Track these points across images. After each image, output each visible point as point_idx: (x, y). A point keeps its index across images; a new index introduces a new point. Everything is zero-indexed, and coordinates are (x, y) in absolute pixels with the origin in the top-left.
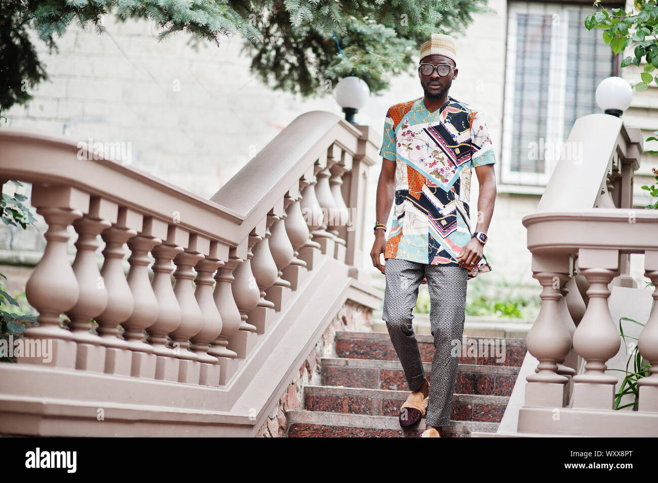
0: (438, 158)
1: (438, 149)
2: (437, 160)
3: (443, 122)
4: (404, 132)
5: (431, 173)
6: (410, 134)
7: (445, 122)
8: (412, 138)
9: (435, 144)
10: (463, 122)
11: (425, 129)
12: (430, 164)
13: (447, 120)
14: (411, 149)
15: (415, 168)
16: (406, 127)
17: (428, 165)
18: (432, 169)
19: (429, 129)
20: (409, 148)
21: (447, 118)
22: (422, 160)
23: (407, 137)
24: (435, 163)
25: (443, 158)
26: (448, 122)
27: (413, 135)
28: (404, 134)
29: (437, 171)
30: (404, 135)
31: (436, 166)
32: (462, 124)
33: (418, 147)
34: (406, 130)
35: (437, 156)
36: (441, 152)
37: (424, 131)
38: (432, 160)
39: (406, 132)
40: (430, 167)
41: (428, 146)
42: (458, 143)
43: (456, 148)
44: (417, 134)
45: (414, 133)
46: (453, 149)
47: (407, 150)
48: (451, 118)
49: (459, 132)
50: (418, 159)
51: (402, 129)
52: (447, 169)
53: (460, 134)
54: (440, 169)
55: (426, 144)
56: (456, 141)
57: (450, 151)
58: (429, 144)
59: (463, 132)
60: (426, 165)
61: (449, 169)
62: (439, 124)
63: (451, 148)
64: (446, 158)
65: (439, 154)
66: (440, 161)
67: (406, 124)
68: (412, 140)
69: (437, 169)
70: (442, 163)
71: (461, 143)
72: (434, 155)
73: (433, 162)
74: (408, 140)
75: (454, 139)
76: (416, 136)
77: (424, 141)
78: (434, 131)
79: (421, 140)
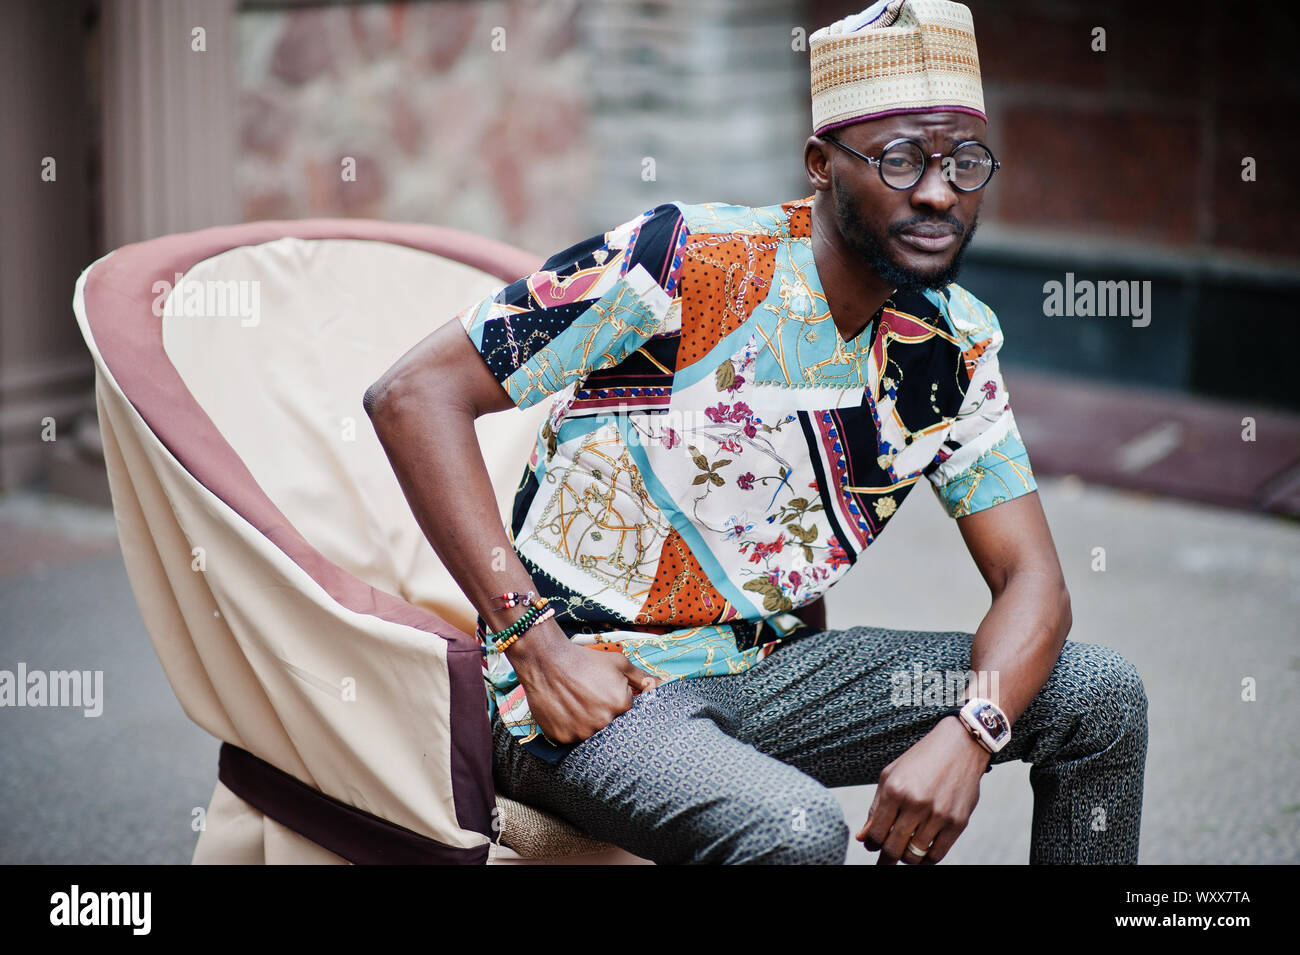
0: (795, 529)
1: (813, 497)
2: (789, 536)
3: (875, 394)
4: (723, 408)
5: (750, 586)
6: (743, 423)
7: (882, 393)
9: (812, 477)
10: (935, 387)
11: (803, 416)
12: (759, 546)
13: (889, 384)
14: (720, 482)
16: (738, 383)
17: (751, 550)
18: (761, 568)
19: (821, 415)
20: (715, 478)
21: (893, 376)
22: (738, 529)
23: (729, 429)
24: (776, 546)
25: (813, 533)
26: (891, 392)
27: (751, 431)
28: (717, 413)
29: (773, 580)
30: (719, 420)
31: (774, 560)
32: (930, 392)
33: (746, 481)
35: (796, 521)
36: (815, 508)
37: (797, 424)
38: (769, 533)
39: (732, 410)
40: (755, 558)
41: (785, 481)
42: (896, 476)
43: (883, 496)
44: (769, 430)
45: (759, 421)
46: (868, 502)
47: (699, 480)
48: (901, 371)
49: (909, 434)
50: (727, 524)
51: (721, 387)
52: (816, 576)
53: (909, 441)
54: (788, 573)
55: (782, 472)
56: (891, 468)
57: (852, 508)
58: (790, 472)
59: (921, 432)
60: (744, 550)
61: (824, 578)
62: (858, 403)
63: (860, 494)
64: (826, 532)
65: (807, 514)
66: (800, 541)
67: (742, 370)
68: (739, 449)
69: (777, 571)
70: (802, 550)
71: (910, 477)
72: (787, 513)
73: (774, 541)
74: (724, 447)
75: (883, 461)
76: (759, 437)
77: (780, 461)
78: (833, 427)
79: (772, 454)
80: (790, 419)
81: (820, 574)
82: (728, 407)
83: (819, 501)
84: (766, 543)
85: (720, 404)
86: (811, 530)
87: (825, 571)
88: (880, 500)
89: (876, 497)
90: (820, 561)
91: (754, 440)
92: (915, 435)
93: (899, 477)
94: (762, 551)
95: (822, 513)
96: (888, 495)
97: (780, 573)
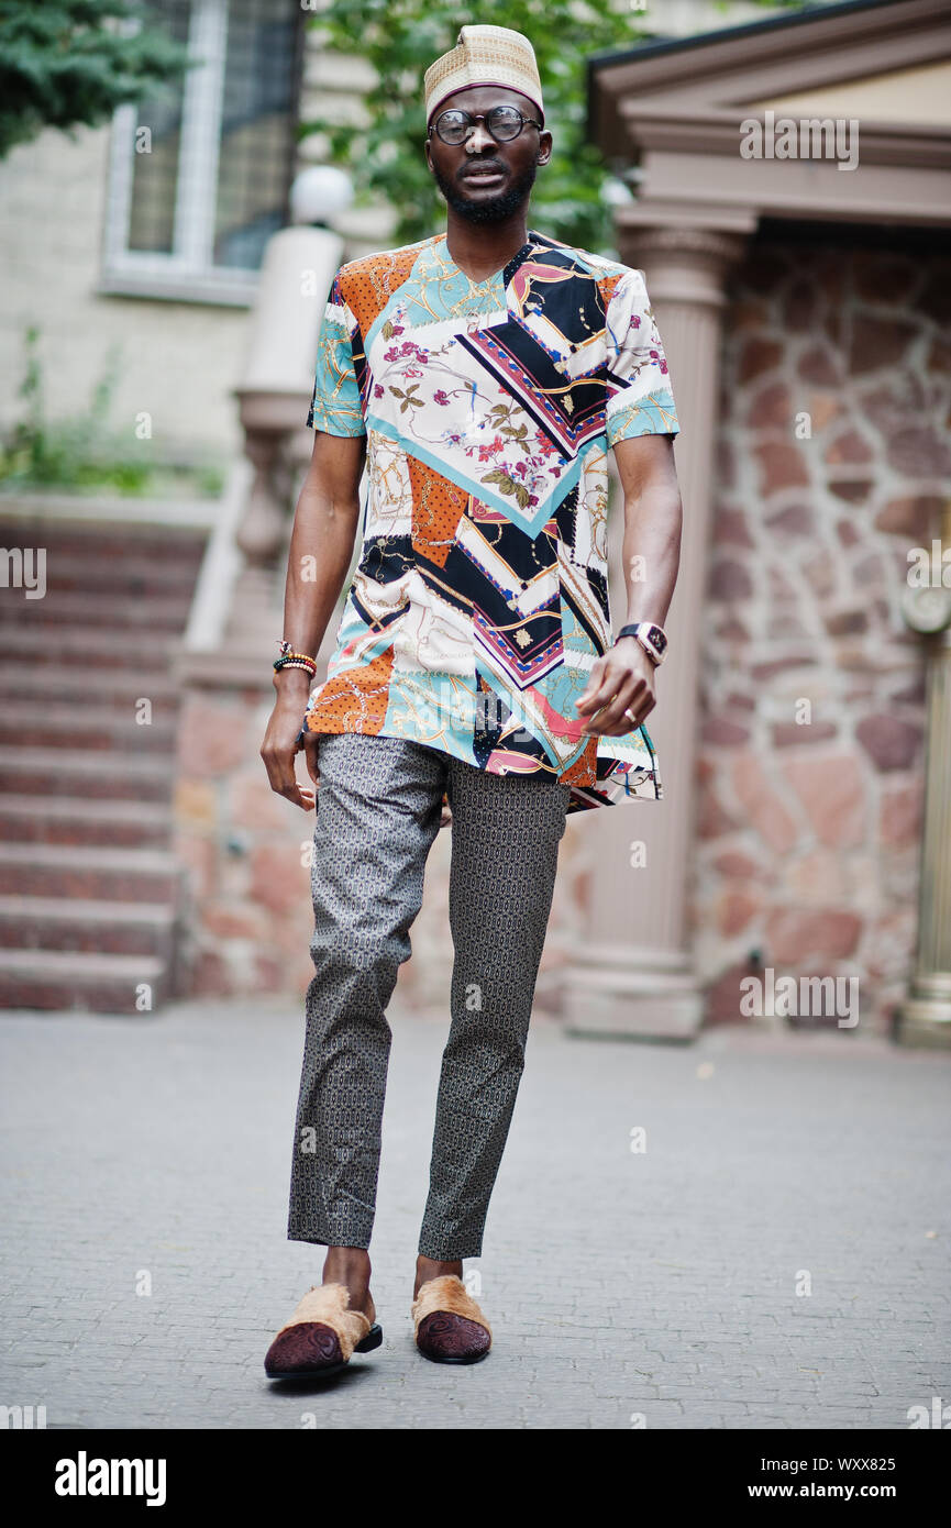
0: (509, 431)
1: (507, 400)
2: (504, 437)
3: (519, 313)
4: (393, 350)
5: (486, 479)
6: (413, 355)
7: (527, 313)
8: (421, 367)
9: (497, 386)
10: (582, 311)
11: (460, 338)
12: (482, 448)
13: (532, 306)
14: (420, 403)
15: (435, 468)
16: (398, 331)
17: (477, 453)
18: (490, 465)
19: (476, 335)
20: (414, 401)
21: (531, 299)
22: (456, 439)
23: (403, 363)
24: (498, 446)
25: (524, 430)
26: (536, 311)
27: (423, 359)
28: (391, 356)
29: (504, 472)
30: (394, 359)
31: (499, 458)
32: (579, 315)
33: (440, 398)
34: (397, 342)
35: (506, 424)
36: (516, 411)
38: (488, 436)
39: (401, 349)
40: (484, 458)
41: (475, 392)
42: (571, 378)
43: (566, 394)
44: (436, 354)
45: (427, 351)
46: (556, 400)
47: (404, 408)
48: (542, 299)
49: (572, 344)
50: (443, 436)
51: (387, 338)
52: (535, 465)
53: (574, 349)
54: (514, 465)
55: (467, 385)
56: (566, 372)
57: (546, 405)
58: (475, 385)
59: (583, 343)
60: (470, 454)
61: (542, 465)
62: (506, 321)
63: (550, 395)
64: (533, 428)
65: (513, 417)
66: (514, 438)
67: (398, 320)
68: (419, 375)
69: (505, 464)
70: (519, 445)
72: (494, 419)
73: (493, 442)
74: (408, 376)
75: (558, 367)
76: (431, 361)
77: (460, 377)
78: (490, 340)
79: (451, 372)
80: (452, 344)
81: (538, 463)
82: (396, 348)
83: (516, 404)
84: (487, 444)
85: (390, 349)
86: (522, 429)
87: (540, 460)
88: (565, 397)
89: (561, 395)
90: (535, 451)
91: (429, 365)
92: (578, 345)
94: (485, 454)
95: (524, 414)
96: (569, 392)
97: (508, 466)
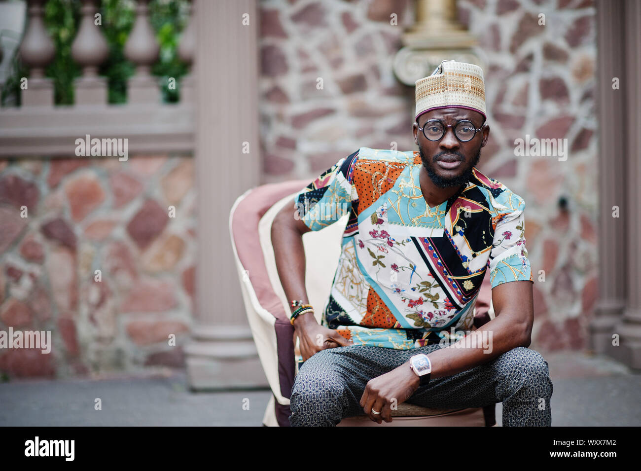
0: (429, 296)
1: (432, 280)
2: (424, 298)
3: (451, 233)
5: (409, 316)
6: (386, 240)
7: (455, 233)
8: (388, 248)
9: (428, 271)
11: (414, 239)
12: (411, 301)
13: (459, 229)
14: (384, 266)
15: (383, 299)
16: (380, 222)
17: (407, 302)
18: (413, 310)
19: (423, 240)
20: (380, 263)
22: (398, 291)
24: (420, 301)
25: (437, 296)
26: (460, 233)
27: (391, 244)
28: (373, 234)
29: (420, 315)
30: (374, 237)
31: (420, 308)
33: (395, 268)
34: (379, 228)
35: (427, 292)
36: (435, 286)
37: (412, 243)
38: (416, 296)
39: (380, 233)
41: (414, 271)
42: (470, 271)
43: (466, 280)
44: (398, 244)
45: (394, 240)
46: (460, 283)
47: (375, 264)
48: (465, 224)
49: (474, 253)
50: (392, 286)
51: (373, 223)
52: (440, 314)
53: (474, 256)
54: (427, 313)
55: (411, 266)
56: (468, 268)
57: (454, 285)
58: (415, 267)
59: (479, 252)
60: (404, 301)
61: (444, 315)
62: (441, 235)
63: (457, 280)
64: (443, 296)
65: (432, 289)
66: (431, 300)
67: (381, 216)
68: (386, 251)
69: (422, 312)
70: (432, 304)
71: (477, 272)
72: (421, 288)
73: (418, 299)
74: (380, 249)
75: (465, 265)
76: (395, 247)
77: (408, 260)
78: (430, 245)
79: (404, 256)
80: (408, 241)
81: (442, 313)
82: (377, 231)
83: (436, 283)
84: (414, 300)
85: (374, 230)
86: (436, 296)
87: (444, 312)
88: (465, 282)
89: (463, 281)
90: (442, 308)
91: (393, 248)
92: (477, 253)
93: (472, 271)
94: (412, 304)
95: (440, 288)
96: (468, 279)
97: (423, 313)
